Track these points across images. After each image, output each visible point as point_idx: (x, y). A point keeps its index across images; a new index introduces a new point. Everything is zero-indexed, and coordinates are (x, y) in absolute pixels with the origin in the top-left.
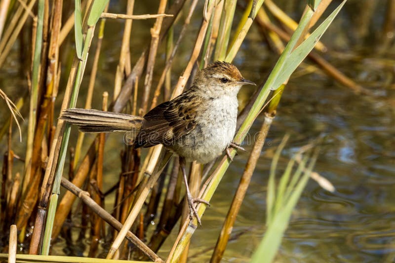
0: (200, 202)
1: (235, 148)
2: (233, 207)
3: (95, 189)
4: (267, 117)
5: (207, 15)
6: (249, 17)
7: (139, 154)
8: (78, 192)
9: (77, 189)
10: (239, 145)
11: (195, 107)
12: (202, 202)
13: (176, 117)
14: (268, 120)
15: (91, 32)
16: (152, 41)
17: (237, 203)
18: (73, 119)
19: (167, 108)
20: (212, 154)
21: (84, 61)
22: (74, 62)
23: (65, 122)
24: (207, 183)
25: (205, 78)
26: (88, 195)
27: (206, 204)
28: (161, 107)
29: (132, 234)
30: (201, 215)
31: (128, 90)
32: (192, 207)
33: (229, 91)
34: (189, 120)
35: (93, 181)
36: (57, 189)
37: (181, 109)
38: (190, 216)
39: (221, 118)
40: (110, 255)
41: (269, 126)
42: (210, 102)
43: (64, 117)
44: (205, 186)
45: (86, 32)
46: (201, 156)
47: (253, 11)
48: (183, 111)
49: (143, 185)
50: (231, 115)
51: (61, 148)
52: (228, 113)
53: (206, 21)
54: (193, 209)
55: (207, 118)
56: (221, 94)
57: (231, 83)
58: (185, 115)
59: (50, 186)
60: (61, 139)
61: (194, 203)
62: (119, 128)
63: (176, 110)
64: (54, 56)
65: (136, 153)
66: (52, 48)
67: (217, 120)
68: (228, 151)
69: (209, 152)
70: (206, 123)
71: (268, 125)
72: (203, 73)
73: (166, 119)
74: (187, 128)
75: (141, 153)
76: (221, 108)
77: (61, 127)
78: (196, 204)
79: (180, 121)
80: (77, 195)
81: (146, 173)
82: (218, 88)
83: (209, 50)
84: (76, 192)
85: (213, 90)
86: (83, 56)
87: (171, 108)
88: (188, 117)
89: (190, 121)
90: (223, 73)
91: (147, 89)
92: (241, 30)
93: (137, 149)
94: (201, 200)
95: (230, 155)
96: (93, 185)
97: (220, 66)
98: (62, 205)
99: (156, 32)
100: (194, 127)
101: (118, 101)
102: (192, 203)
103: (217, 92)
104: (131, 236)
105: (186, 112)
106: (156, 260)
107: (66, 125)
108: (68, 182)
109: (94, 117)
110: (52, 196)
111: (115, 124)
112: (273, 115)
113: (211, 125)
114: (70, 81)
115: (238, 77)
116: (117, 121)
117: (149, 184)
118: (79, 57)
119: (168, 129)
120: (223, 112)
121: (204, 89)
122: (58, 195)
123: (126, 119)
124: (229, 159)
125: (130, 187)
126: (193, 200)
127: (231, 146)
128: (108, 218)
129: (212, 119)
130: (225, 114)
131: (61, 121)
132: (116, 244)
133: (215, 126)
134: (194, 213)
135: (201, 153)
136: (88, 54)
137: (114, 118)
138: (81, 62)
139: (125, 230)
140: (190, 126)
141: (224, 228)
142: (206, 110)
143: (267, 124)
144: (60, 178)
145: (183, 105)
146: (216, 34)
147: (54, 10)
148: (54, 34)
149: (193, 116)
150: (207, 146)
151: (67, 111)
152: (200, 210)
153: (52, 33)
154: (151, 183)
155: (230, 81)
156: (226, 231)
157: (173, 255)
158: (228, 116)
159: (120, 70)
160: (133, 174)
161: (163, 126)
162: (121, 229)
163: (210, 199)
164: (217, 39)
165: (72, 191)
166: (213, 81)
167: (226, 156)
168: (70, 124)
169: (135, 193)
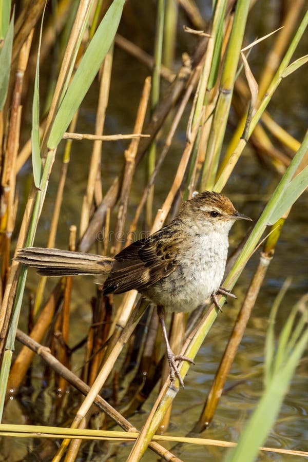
0: (182, 360)
1: (224, 295)
2: (223, 365)
3: (60, 343)
4: (263, 258)
5: (191, 136)
6: (241, 138)
7: (112, 301)
8: (37, 348)
9: (36, 344)
10: (228, 292)
11: (177, 244)
12: (185, 360)
13: (153, 256)
14: (265, 261)
15: (51, 156)
16: (127, 167)
17: (227, 361)
18: (30, 260)
19: (143, 246)
20: (195, 301)
21: (43, 190)
22: (32, 191)
23: (20, 263)
24: (190, 337)
25: (191, 211)
26: (48, 352)
27: (190, 362)
28: (135, 245)
29: (100, 399)
30: (184, 375)
31: (96, 225)
32: (173, 366)
33: (219, 227)
34: (168, 260)
35: (57, 333)
36: (11, 344)
37: (159, 246)
38: (171, 377)
39: (207, 259)
40: (75, 423)
41: (266, 269)
42: (196, 239)
43: (19, 258)
44: (188, 341)
45: (45, 155)
46: (182, 304)
47: (247, 131)
48: (162, 249)
49: (115, 340)
50: (220, 256)
51: (15, 295)
52: (216, 254)
53: (190, 143)
54: (174, 368)
55: (190, 257)
56: (210, 230)
57: (222, 217)
58: (164, 253)
59: (3, 341)
60: (16, 284)
61: (175, 360)
62: (85, 271)
63: (153, 248)
64: (8, 183)
65: (107, 300)
66: (7, 173)
67: (203, 261)
68: (216, 298)
69: (192, 299)
70: (189, 263)
71: (264, 267)
72: (189, 204)
73: (141, 259)
74: (166, 269)
75: (114, 300)
76: (209, 247)
77: (16, 270)
78: (177, 362)
79: (158, 260)
80: (35, 351)
81: (118, 325)
82: (206, 223)
83: (194, 177)
84: (34, 348)
85: (200, 226)
86: (42, 184)
87: (148, 246)
88: (167, 257)
89: (170, 261)
90: (213, 206)
91: (121, 224)
92: (233, 154)
93: (108, 295)
94: (184, 358)
95: (218, 304)
96: (58, 337)
97: (209, 197)
98: (19, 363)
99: (131, 155)
100: (175, 269)
101: (85, 237)
102: (173, 360)
103: (205, 228)
104: (99, 400)
105: (165, 250)
106: (130, 430)
107: (22, 267)
108: (24, 336)
109: (55, 258)
110: (6, 352)
111: (80, 266)
112: (270, 255)
113: (194, 267)
114: (27, 215)
115: (231, 211)
116: (83, 262)
117: (122, 339)
118: (37, 186)
119: (143, 271)
120: (211, 252)
121: (190, 224)
122: (13, 351)
123: (93, 259)
124: (217, 308)
125: (100, 341)
126: (174, 357)
127: (219, 293)
128: (73, 379)
129: (196, 259)
130: (213, 254)
131: (16, 263)
132: (83, 411)
133: (200, 267)
134: (176, 373)
135: (182, 300)
136: (48, 182)
137: (80, 259)
138: (39, 191)
139: (93, 394)
140: (170, 267)
141: (212, 391)
142: (190, 248)
143: (263, 265)
144: (14, 331)
145: (162, 242)
146: (203, 158)
147: (9, 127)
148: (8, 157)
149: (174, 255)
150: (189, 291)
151: (22, 251)
152: (183, 369)
153: (6, 156)
154: (125, 338)
155: (221, 215)
156: (214, 394)
157: (151, 423)
158: (217, 257)
159: (87, 201)
160: (104, 325)
161: (138, 267)
162: (88, 393)
163: (194, 356)
164: (203, 164)
165: (30, 347)
166: (201, 215)
167: (214, 304)
168: (26, 266)
169: (106, 348)
